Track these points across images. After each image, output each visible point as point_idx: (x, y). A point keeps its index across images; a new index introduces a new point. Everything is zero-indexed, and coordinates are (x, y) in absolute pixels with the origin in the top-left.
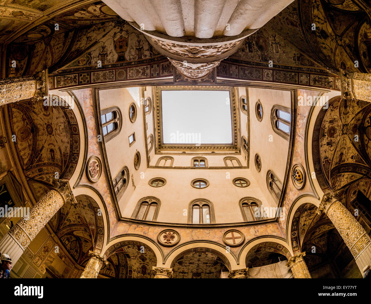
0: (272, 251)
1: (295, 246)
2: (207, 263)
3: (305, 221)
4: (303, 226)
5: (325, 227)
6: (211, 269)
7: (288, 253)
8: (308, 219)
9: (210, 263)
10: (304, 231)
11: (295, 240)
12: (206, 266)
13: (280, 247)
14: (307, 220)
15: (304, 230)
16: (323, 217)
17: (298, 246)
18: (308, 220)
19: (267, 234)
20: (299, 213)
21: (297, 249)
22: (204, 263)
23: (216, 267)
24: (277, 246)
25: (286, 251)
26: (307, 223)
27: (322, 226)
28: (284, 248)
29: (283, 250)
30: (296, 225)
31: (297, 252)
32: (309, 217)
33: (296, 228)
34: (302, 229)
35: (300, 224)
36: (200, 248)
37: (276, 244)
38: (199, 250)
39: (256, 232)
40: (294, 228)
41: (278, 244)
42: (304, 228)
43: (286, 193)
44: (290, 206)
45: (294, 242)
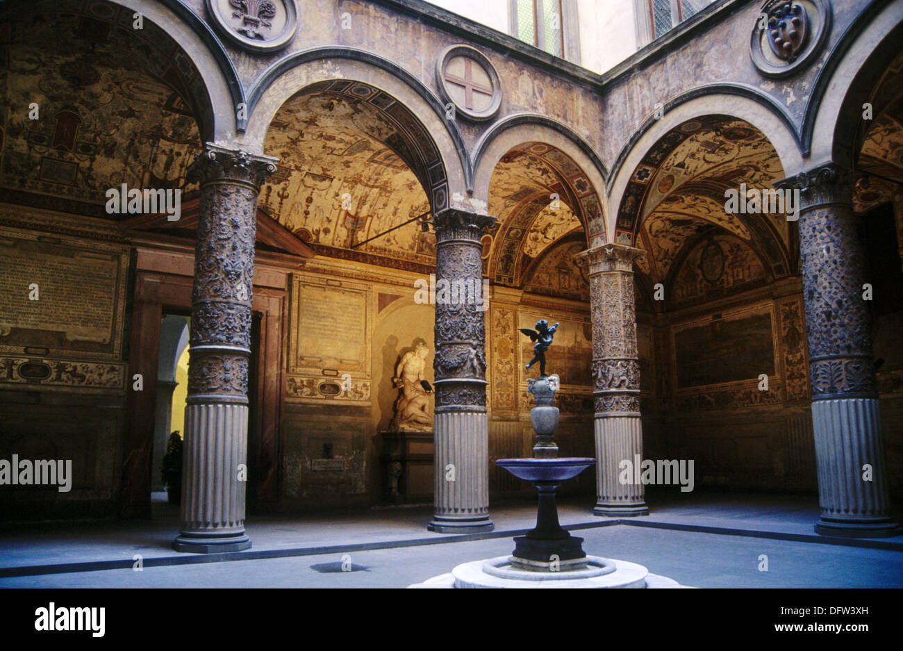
0: (549, 181)
1: (627, 211)
3: (693, 155)
4: (677, 166)
5: (712, 207)
6: (334, 163)
7: (600, 221)
8: (701, 155)
10: (669, 182)
11: (636, 196)
13: (581, 186)
14: (697, 156)
15: (671, 177)
16: (733, 177)
17: (634, 216)
18: (698, 159)
19: (563, 121)
20: (700, 125)
21: (629, 226)
22: (321, 135)
23: (350, 158)
24: (575, 177)
25: (593, 209)
26: (692, 167)
27: (709, 200)
28: (591, 197)
29: (585, 199)
30: (664, 151)
31: (625, 233)
32: (709, 152)
33: (658, 158)
34: (670, 172)
35: (675, 155)
36: (359, 86)
37: (577, 170)
38: (350, 91)
39: (534, 94)
40: (655, 157)
41: (582, 174)
42: (676, 174)
43: (701, 36)
44: (688, 86)
45: (631, 198)
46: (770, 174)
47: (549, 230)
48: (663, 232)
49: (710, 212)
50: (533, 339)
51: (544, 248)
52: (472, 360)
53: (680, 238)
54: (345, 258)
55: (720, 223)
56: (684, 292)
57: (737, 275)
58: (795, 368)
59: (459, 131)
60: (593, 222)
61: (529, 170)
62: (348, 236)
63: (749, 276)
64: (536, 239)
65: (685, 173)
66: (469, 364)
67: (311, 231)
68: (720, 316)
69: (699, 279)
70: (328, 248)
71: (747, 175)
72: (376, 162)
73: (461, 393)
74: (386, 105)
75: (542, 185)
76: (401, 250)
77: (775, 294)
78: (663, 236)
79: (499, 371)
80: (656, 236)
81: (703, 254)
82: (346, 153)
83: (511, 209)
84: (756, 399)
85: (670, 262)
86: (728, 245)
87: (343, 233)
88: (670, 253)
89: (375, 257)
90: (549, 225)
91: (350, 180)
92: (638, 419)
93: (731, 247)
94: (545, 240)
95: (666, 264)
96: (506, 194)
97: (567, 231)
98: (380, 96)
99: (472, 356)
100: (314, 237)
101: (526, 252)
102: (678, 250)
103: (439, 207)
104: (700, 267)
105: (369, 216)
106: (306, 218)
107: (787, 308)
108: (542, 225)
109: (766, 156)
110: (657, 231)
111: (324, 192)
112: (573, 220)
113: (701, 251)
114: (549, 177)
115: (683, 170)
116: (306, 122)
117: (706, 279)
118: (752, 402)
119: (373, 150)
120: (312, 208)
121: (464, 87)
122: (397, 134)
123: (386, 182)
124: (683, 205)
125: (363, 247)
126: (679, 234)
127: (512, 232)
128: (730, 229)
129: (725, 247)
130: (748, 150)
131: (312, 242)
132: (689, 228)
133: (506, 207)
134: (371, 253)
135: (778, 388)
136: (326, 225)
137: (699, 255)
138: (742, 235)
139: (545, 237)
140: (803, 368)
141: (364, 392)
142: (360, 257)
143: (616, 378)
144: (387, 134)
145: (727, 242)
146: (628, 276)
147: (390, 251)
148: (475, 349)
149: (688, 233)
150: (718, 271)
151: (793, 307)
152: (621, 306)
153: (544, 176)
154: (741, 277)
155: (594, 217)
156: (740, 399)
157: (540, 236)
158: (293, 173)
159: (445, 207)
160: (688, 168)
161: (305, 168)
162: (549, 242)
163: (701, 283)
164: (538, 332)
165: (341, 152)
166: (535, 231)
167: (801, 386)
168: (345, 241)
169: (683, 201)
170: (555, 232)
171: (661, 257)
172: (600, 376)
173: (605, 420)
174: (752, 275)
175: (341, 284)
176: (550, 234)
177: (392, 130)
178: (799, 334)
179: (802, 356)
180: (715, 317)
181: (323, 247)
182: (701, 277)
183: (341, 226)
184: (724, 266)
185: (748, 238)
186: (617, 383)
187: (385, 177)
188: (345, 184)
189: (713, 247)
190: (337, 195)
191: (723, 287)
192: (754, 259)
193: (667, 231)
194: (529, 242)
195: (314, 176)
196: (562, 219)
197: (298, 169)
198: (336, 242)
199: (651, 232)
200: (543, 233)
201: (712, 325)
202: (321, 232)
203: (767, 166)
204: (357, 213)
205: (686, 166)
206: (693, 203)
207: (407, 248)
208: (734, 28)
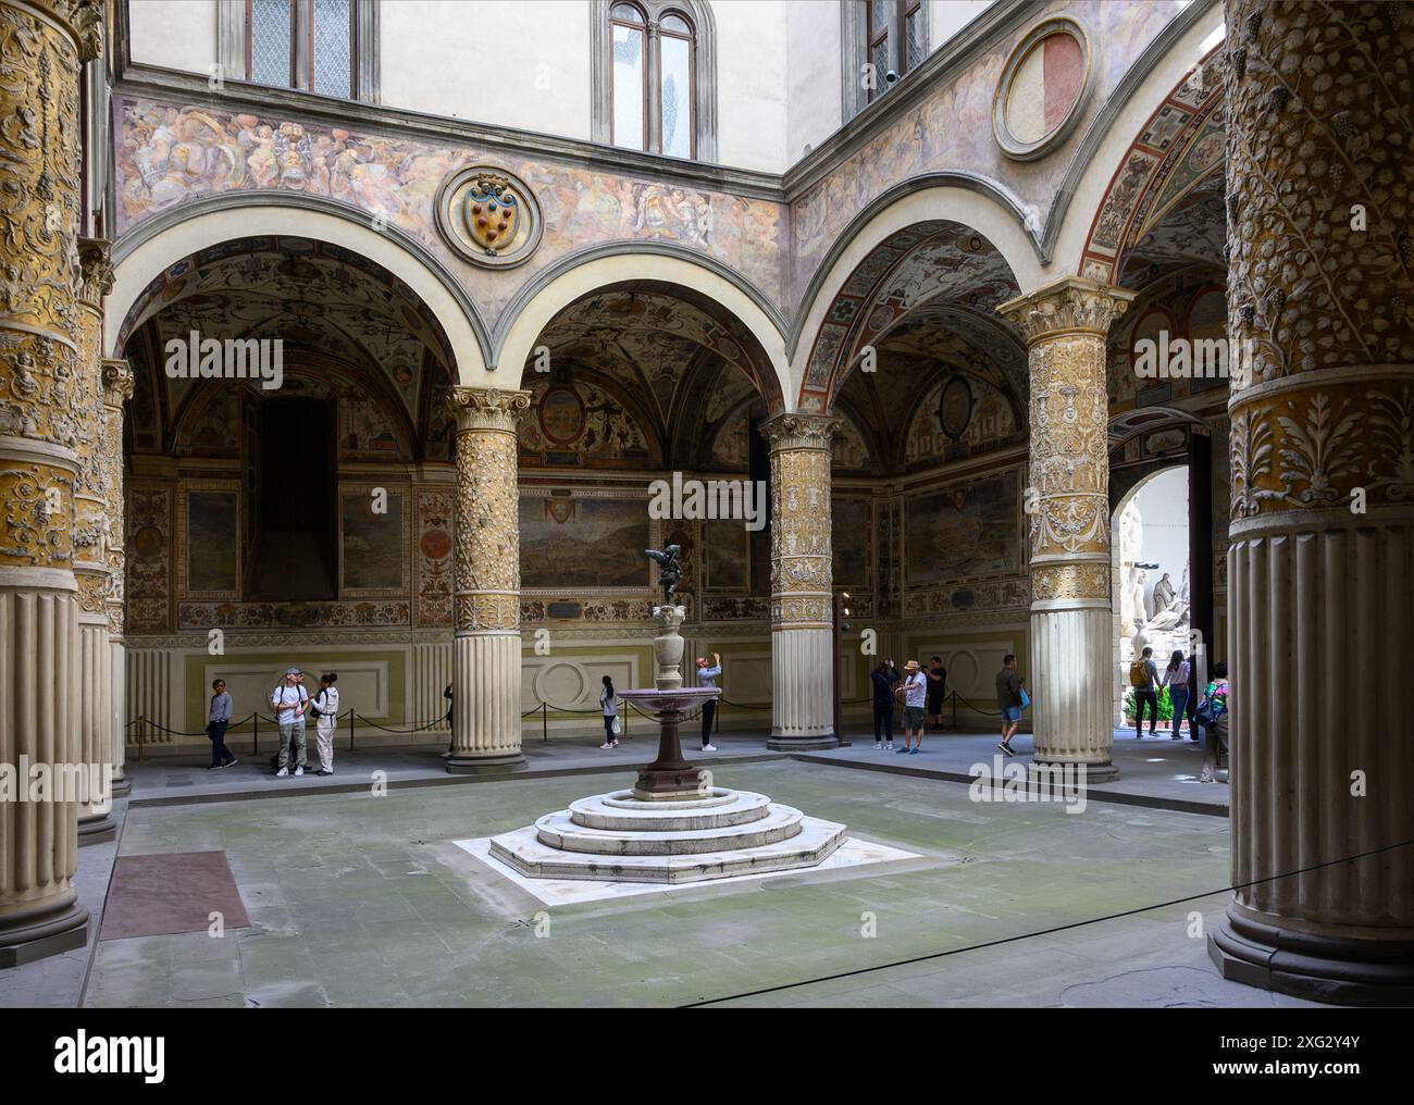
10: (178, 288)
32: (242, 273)
43: (353, 134)
44: (317, 187)
45: (147, 295)
58: (148, 584)
107: (144, 498)
140: (164, 584)
151: (154, 498)
167: (156, 610)
178: (161, 537)
179: (163, 568)
203: (239, 308)
208: (413, 159)
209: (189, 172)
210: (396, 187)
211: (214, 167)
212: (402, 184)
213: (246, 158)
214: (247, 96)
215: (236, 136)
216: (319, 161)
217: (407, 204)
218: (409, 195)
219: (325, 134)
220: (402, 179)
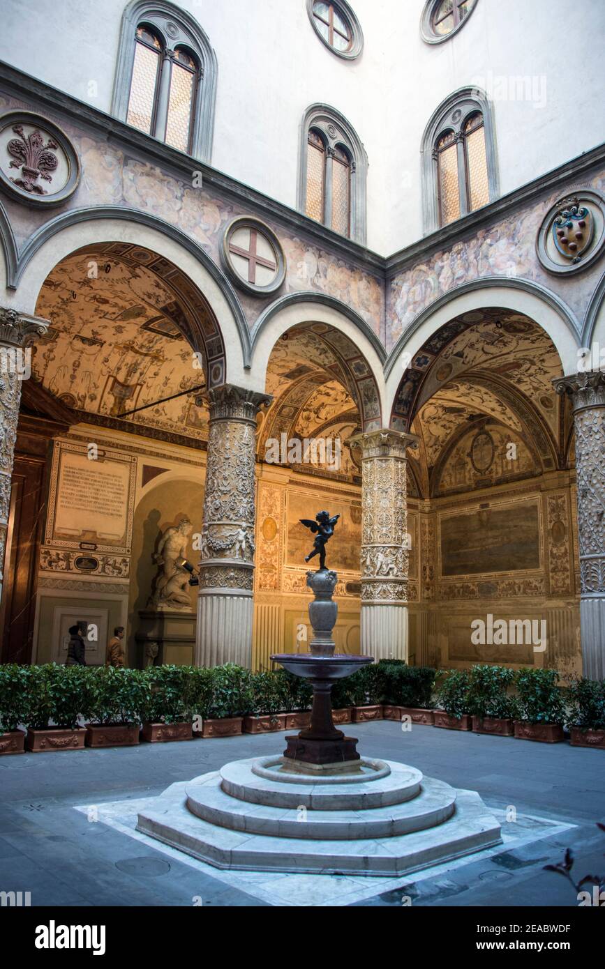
0: (326, 362)
1: (404, 397)
2: (105, 302)
3: (472, 346)
4: (457, 355)
5: (485, 397)
6: (106, 327)
7: (376, 405)
8: (479, 346)
9: (116, 305)
10: (448, 370)
11: (414, 382)
12: (96, 310)
13: (359, 369)
14: (476, 346)
15: (449, 366)
16: (508, 370)
17: (410, 403)
18: (477, 349)
19: (345, 301)
20: (482, 316)
21: (405, 412)
22: (94, 298)
23: (123, 324)
24: (355, 358)
25: (370, 393)
26: (470, 357)
27: (483, 390)
28: (369, 380)
29: (362, 382)
30: (445, 339)
31: (400, 419)
32: (488, 344)
33: (438, 346)
34: (448, 361)
35: (454, 344)
36: (139, 250)
37: (356, 352)
38: (130, 254)
39: (318, 272)
40: (435, 345)
41: (361, 356)
42: (454, 363)
43: (488, 228)
44: (472, 276)
45: (409, 384)
46: (546, 369)
47: (322, 410)
48: (435, 418)
49: (483, 402)
50: (314, 531)
51: (315, 428)
52: (241, 542)
53: (451, 425)
54: (110, 427)
55: (493, 414)
56: (453, 480)
57: (507, 466)
58: (559, 561)
59: (240, 305)
60: (369, 406)
61: (307, 349)
62: (114, 405)
63: (518, 467)
64: (308, 418)
65: (463, 363)
66: (237, 546)
67: (76, 395)
68: (487, 505)
69: (468, 468)
70: (93, 415)
71: (523, 368)
72: (151, 330)
73: (228, 577)
74: (167, 272)
75: (318, 364)
76: (170, 422)
77: (543, 486)
78: (435, 423)
79: (263, 551)
80: (428, 422)
81: (473, 442)
82: (119, 318)
83: (285, 387)
84: (519, 590)
85: (440, 447)
86: (498, 436)
87: (110, 400)
88: (441, 439)
89: (142, 427)
90: (323, 405)
91: (122, 346)
92: (405, 608)
93: (501, 437)
94: (318, 420)
95: (436, 450)
96: (281, 371)
97: (340, 412)
98: (161, 262)
99: (241, 538)
100: (79, 403)
101: (297, 431)
102: (449, 437)
103: (214, 382)
104: (470, 455)
105: (138, 384)
106: (72, 382)
107: (554, 501)
108: (315, 404)
109: (544, 351)
110: (429, 417)
111: (93, 358)
112: (346, 402)
113: (472, 439)
114: (327, 357)
115: (462, 360)
116: (79, 283)
117: (476, 469)
118: (515, 593)
119: (147, 317)
120: (79, 373)
121: (249, 259)
122: (175, 303)
123: (159, 351)
124: (458, 393)
125: (131, 416)
126: (451, 422)
127: (284, 410)
128: (501, 419)
129: (496, 437)
130: (525, 344)
131: (76, 408)
132: (461, 416)
133: (280, 383)
134: (138, 423)
135: (542, 580)
136: (92, 391)
137: (469, 443)
138: (513, 427)
139: (318, 417)
141: (122, 567)
142: (127, 426)
143: (384, 566)
144: (164, 302)
145: (498, 432)
146: (402, 462)
147: (158, 422)
148: (244, 531)
149: (460, 420)
150: (488, 460)
151: (560, 501)
152: (392, 493)
153: (322, 356)
154: (510, 468)
155: (370, 401)
156: (504, 590)
157: (313, 415)
158: (61, 334)
159: (221, 381)
160: (466, 357)
161: (74, 330)
162: (321, 422)
163: (469, 471)
164: (319, 524)
165: (114, 316)
166: (307, 410)
167: (564, 580)
168: (112, 409)
169: (458, 390)
170: (328, 413)
171: (431, 443)
172: (368, 562)
173: (372, 607)
174: (521, 466)
175: (105, 454)
176: (323, 414)
177: (170, 298)
178: (565, 528)
179: (566, 550)
180: (482, 506)
181: (88, 414)
182: (470, 466)
183: (109, 393)
184: (493, 456)
185: (519, 430)
186: (385, 569)
187: (158, 346)
188: (116, 350)
189: (484, 436)
190: (106, 360)
191: (491, 477)
192: (523, 451)
193: (439, 418)
194: (301, 421)
195: (83, 340)
196: (336, 400)
197: (66, 330)
198: (102, 409)
199: (423, 418)
200: (315, 413)
201: (479, 514)
202: (87, 398)
204: (126, 380)
205: (465, 356)
206: (468, 391)
207: (176, 419)
208: (521, 223)
209: (415, 303)
210: (513, 248)
211: (425, 293)
212: (516, 245)
213: (438, 278)
214: (432, 243)
215: (433, 268)
216: (472, 257)
217: (520, 256)
218: (521, 249)
219: (473, 238)
220: (516, 241)
